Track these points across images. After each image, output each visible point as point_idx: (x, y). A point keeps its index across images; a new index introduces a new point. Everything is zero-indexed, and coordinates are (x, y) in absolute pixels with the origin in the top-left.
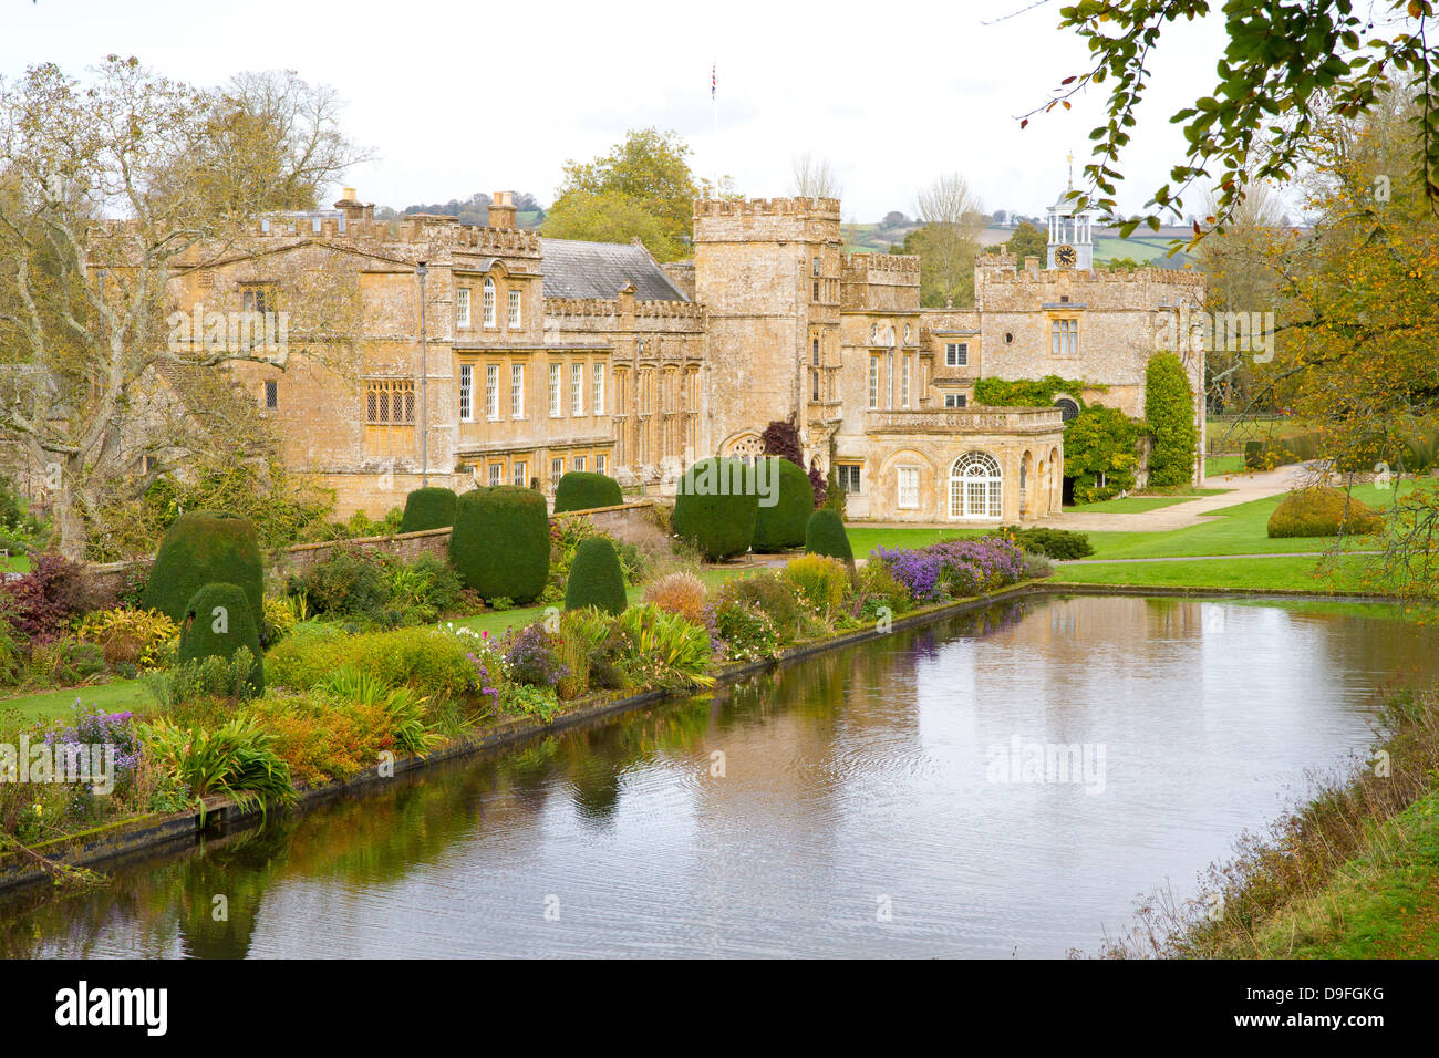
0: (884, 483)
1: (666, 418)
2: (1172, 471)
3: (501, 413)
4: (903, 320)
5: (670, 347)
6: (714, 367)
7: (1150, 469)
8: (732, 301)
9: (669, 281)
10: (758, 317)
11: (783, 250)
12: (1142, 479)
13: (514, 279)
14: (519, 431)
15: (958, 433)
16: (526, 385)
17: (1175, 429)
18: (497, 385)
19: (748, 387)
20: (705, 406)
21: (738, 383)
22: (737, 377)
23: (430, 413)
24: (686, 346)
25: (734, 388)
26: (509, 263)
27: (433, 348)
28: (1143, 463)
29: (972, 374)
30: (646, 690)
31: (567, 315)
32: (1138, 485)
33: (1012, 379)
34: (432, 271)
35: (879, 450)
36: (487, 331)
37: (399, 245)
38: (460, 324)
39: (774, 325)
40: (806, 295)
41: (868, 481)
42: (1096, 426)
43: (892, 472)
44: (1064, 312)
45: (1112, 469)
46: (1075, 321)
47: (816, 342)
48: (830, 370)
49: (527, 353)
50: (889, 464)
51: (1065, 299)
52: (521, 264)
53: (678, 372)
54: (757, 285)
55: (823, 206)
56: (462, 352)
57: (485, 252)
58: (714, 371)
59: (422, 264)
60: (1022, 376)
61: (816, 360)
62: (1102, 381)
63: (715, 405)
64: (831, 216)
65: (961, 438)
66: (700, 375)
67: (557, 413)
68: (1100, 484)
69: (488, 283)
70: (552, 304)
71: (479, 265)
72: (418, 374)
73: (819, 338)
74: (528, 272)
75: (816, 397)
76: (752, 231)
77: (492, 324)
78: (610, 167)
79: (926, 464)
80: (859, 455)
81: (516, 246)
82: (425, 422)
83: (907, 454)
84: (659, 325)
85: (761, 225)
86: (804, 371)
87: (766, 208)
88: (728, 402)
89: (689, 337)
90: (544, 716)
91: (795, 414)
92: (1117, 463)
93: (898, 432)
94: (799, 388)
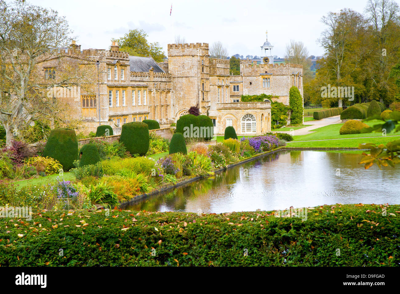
0: (223, 123)
1: (162, 106)
2: (298, 120)
3: (120, 104)
4: (226, 78)
5: (163, 86)
6: (174, 91)
7: (291, 119)
8: (179, 73)
9: (160, 68)
10: (187, 77)
11: (193, 58)
12: (289, 122)
13: (122, 66)
14: (125, 109)
15: (243, 109)
16: (126, 96)
17: (298, 108)
18: (118, 96)
19: (184, 97)
20: (172, 103)
21: (181, 96)
22: (181, 94)
23: (101, 104)
24: (167, 86)
25: (180, 97)
26: (121, 61)
27: (102, 85)
28: (289, 118)
29: (240, 94)
30: (197, 176)
31: (136, 76)
32: (288, 124)
33: (252, 95)
34: (101, 63)
35: (221, 115)
36: (115, 81)
37: (91, 56)
38: (109, 79)
39: (191, 79)
40: (200, 71)
41: (218, 123)
42: (276, 108)
43: (225, 120)
44: (266, 76)
45: (281, 120)
46: (269, 78)
47: (203, 84)
48: (207, 92)
49: (126, 87)
50: (224, 118)
51: (266, 72)
52: (124, 62)
53: (165, 93)
54: (186, 68)
55: (204, 45)
56: (110, 87)
57: (115, 58)
58: (174, 93)
59: (98, 61)
60: (255, 94)
61: (203, 89)
62: (277, 95)
63: (175, 102)
64: (206, 48)
65: (244, 110)
66: (170, 94)
67: (134, 104)
68: (277, 124)
69: (115, 67)
70: (132, 73)
71: (113, 62)
72: (97, 93)
73: (204, 83)
74: (126, 64)
75: (203, 99)
76: (184, 53)
77: (117, 79)
78: (124, 40)
79: (234, 118)
80: (215, 116)
81: (122, 57)
82: (99, 107)
83: (228, 115)
84: (160, 79)
85: (187, 51)
86: (200, 92)
87: (188, 46)
88: (178, 101)
89: (167, 83)
90: (174, 183)
91: (198, 105)
92: (282, 118)
93: (226, 109)
94: (199, 97)
